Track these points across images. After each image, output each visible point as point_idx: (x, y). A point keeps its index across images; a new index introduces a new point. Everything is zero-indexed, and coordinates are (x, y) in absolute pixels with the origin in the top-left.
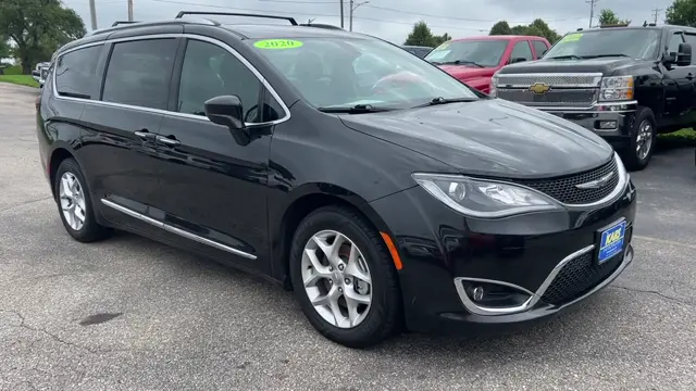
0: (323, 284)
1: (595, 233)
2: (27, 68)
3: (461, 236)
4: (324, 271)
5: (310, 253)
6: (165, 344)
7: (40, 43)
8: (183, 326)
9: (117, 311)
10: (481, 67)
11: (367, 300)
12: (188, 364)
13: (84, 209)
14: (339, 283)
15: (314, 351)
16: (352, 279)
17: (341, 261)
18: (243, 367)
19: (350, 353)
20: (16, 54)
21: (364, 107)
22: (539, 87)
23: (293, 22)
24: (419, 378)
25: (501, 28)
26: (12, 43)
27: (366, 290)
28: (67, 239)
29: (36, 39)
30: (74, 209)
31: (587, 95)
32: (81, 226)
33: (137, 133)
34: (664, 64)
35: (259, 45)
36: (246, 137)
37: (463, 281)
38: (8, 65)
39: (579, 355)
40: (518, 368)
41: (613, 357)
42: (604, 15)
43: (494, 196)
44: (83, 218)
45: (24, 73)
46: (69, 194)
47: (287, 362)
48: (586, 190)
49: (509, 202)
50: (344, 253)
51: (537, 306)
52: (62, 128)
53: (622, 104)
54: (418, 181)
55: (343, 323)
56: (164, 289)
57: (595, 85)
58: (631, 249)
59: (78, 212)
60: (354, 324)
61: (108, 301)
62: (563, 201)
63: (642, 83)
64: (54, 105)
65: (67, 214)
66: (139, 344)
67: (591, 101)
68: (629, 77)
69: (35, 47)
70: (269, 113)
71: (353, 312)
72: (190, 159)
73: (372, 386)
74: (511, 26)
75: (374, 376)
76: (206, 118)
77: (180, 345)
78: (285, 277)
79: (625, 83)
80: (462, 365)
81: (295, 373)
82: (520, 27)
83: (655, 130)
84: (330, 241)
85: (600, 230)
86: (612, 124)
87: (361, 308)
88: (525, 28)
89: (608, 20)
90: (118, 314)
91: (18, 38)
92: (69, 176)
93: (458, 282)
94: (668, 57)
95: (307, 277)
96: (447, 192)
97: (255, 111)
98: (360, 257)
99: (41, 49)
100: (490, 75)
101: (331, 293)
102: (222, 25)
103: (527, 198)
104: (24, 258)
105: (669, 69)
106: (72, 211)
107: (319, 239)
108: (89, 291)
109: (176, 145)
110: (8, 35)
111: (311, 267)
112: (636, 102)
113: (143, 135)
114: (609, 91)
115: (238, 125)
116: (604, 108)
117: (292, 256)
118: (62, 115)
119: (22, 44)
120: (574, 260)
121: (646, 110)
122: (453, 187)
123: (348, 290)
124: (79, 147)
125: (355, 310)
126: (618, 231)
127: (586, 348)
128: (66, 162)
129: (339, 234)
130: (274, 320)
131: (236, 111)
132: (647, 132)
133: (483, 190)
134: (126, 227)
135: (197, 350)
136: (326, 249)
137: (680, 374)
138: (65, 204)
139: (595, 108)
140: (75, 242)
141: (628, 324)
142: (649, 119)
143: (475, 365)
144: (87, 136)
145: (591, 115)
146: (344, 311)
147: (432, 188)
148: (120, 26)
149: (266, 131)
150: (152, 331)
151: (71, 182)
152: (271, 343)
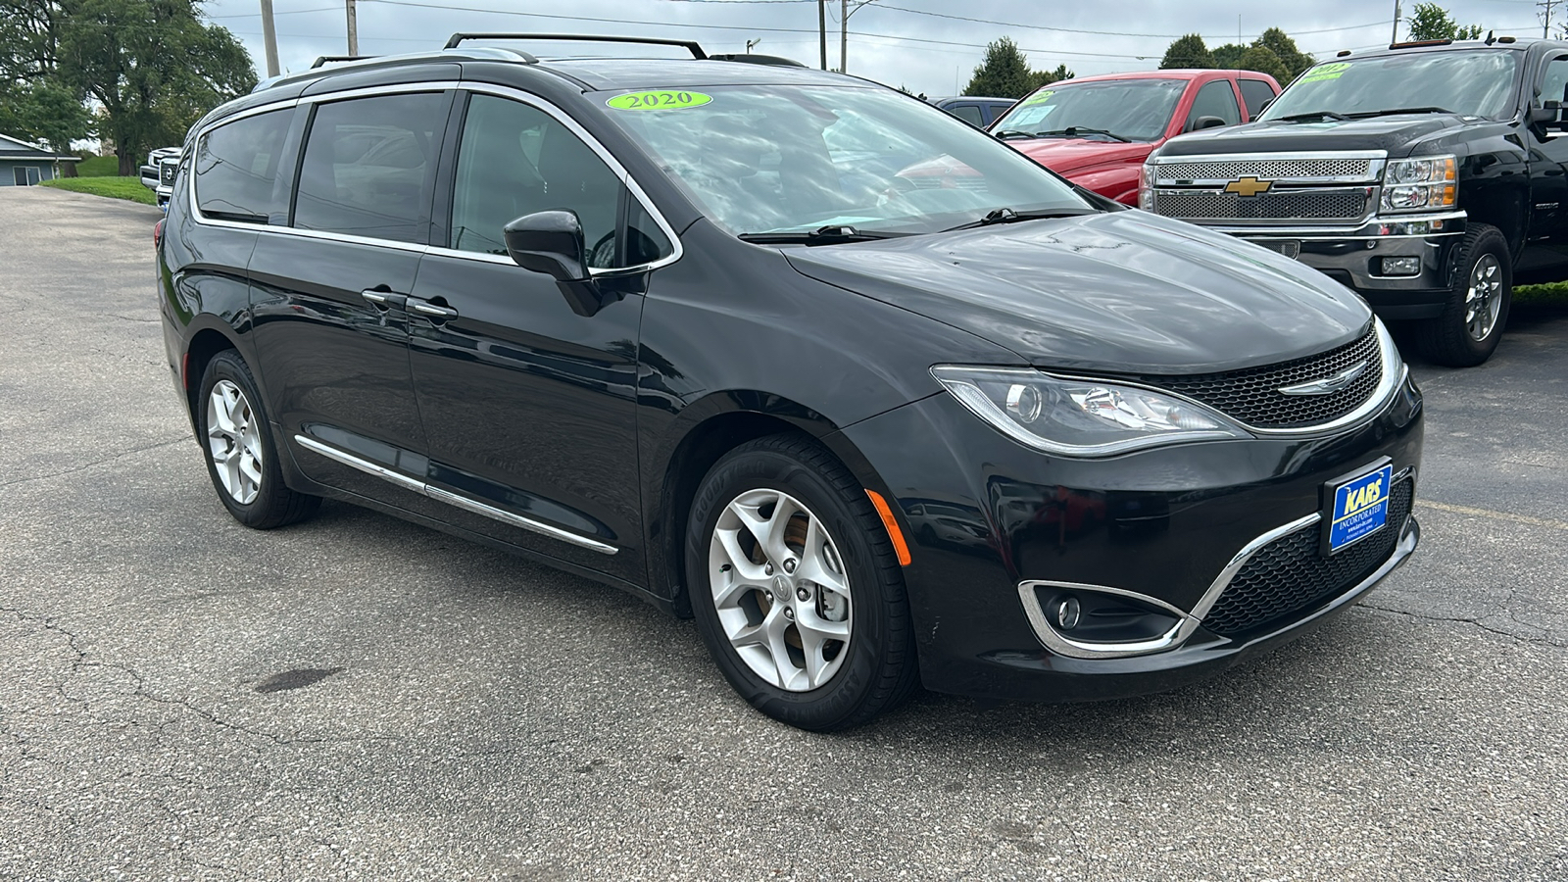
0: (753, 602)
1: (1322, 489)
2: (128, 160)
3: (1040, 499)
4: (756, 575)
5: (726, 538)
6: (430, 728)
7: (153, 105)
8: (467, 691)
9: (331, 663)
10: (1124, 141)
11: (843, 631)
12: (476, 766)
13: (259, 457)
14: (786, 598)
15: (735, 739)
16: (811, 590)
17: (788, 554)
18: (588, 770)
19: (810, 742)
20: (104, 129)
21: (837, 230)
22: (1247, 182)
23: (698, 53)
24: (948, 788)
25: (1186, 53)
26: (95, 105)
27: (839, 610)
28: (224, 522)
29: (146, 97)
30: (237, 459)
31: (1354, 200)
32: (253, 494)
33: (367, 294)
34: (1531, 128)
35: (619, 103)
36: (591, 297)
37: (1036, 588)
38: (86, 155)
39: (1288, 745)
40: (1157, 769)
41: (1360, 747)
42: (1423, 18)
43: (1103, 412)
44: (257, 478)
45: (122, 173)
46: (228, 426)
47: (678, 759)
48: (1302, 397)
49: (1135, 423)
50: (794, 537)
51: (1193, 640)
52: (209, 286)
53: (1431, 218)
54: (943, 383)
55: (793, 680)
56: (429, 620)
57: (1371, 177)
58: (1415, 528)
59: (246, 464)
60: (817, 683)
61: (313, 645)
62: (1249, 421)
63: (1478, 170)
64: (193, 238)
65: (223, 471)
66: (377, 728)
67: (1363, 213)
68: (1449, 159)
69: (145, 115)
70: (639, 245)
71: (814, 656)
72: (483, 347)
73: (850, 803)
74: (1211, 45)
75: (856, 785)
76: (510, 260)
77: (460, 729)
78: (675, 589)
79: (1439, 172)
80: (1041, 763)
81: (696, 781)
82: (1229, 47)
83: (1511, 276)
84: (766, 511)
85: (1331, 483)
86: (1410, 265)
87: (831, 648)
88: (1241, 50)
89: (1432, 29)
90: (335, 671)
91: (108, 95)
92: (226, 387)
93: (1026, 592)
94: (1540, 113)
95: (721, 588)
96: (1002, 405)
97: (611, 242)
98: (827, 543)
99: (158, 118)
100: (1141, 160)
101: (769, 619)
102: (542, 62)
103: (1171, 417)
104: (135, 562)
105: (1543, 139)
106: (234, 464)
107: (743, 509)
108: (272, 626)
109: (449, 316)
110: (85, 86)
111: (728, 567)
112: (1463, 214)
113: (379, 297)
114: (1403, 189)
115: (576, 272)
116: (1391, 228)
117: (690, 545)
118: (208, 259)
119: (115, 107)
120: (1273, 544)
121: (1488, 232)
122: (1015, 393)
123: (804, 613)
124: (247, 327)
125: (819, 653)
126: (1375, 487)
127: (1306, 731)
128: (220, 360)
129: (783, 496)
130: (654, 678)
131: (571, 243)
132: (1489, 281)
133: (1079, 399)
134: (350, 494)
135: (497, 737)
136: (757, 527)
137: (1496, 781)
138: (219, 448)
139: (1371, 229)
140: (242, 530)
141: (1401, 684)
142: (1494, 252)
143: (1067, 764)
144: (264, 302)
145: (1362, 245)
146: (797, 656)
147: (970, 397)
148: (328, 66)
149: (634, 284)
150: (404, 703)
151: (232, 403)
152: (647, 724)
